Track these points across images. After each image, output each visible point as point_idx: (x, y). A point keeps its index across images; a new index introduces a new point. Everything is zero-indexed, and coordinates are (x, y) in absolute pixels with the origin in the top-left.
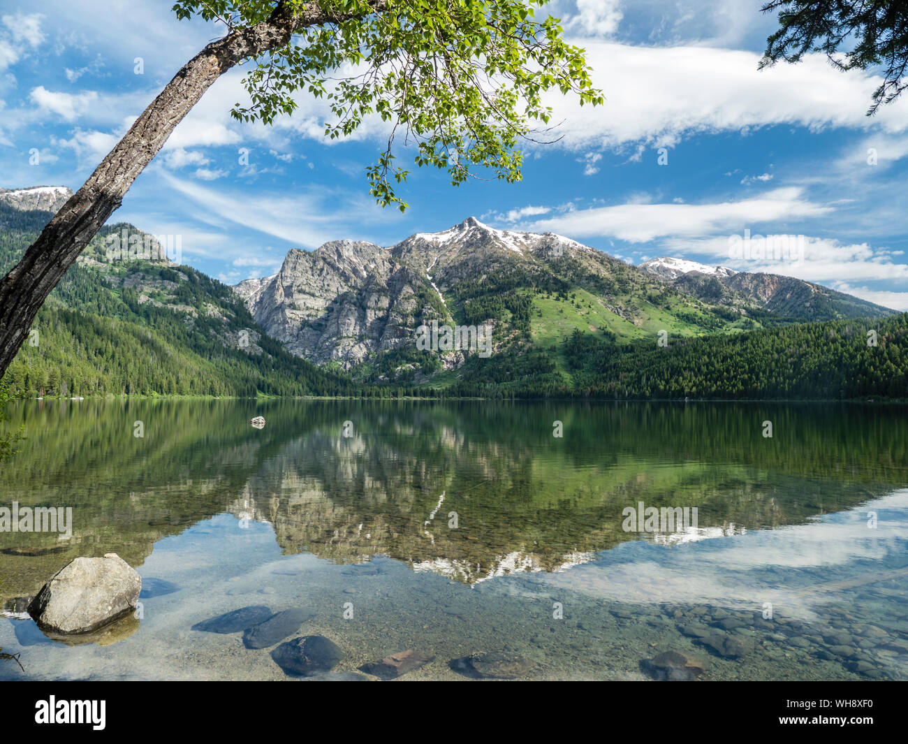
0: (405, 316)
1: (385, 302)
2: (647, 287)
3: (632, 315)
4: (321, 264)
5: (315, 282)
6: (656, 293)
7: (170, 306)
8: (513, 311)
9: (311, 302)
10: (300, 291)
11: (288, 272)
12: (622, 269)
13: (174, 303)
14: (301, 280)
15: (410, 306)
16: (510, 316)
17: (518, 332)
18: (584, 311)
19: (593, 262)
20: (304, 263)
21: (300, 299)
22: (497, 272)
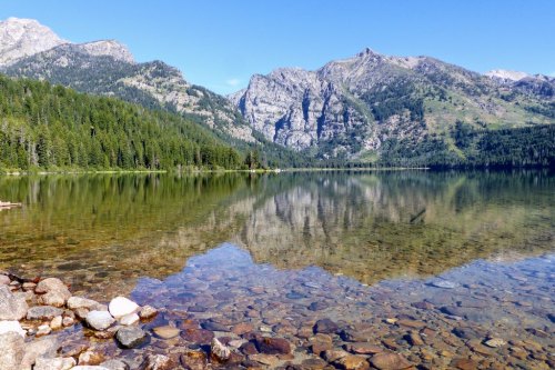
0: (336, 115)
1: (320, 107)
2: (500, 89)
3: (494, 109)
4: (273, 84)
5: (271, 95)
6: (507, 93)
7: (197, 112)
8: (411, 109)
9: (269, 108)
10: (262, 102)
11: (253, 90)
12: (479, 78)
13: (199, 110)
14: (262, 94)
15: (339, 108)
16: (409, 113)
17: (415, 123)
18: (460, 107)
19: (457, 74)
20: (262, 83)
21: (262, 106)
22: (394, 84)
